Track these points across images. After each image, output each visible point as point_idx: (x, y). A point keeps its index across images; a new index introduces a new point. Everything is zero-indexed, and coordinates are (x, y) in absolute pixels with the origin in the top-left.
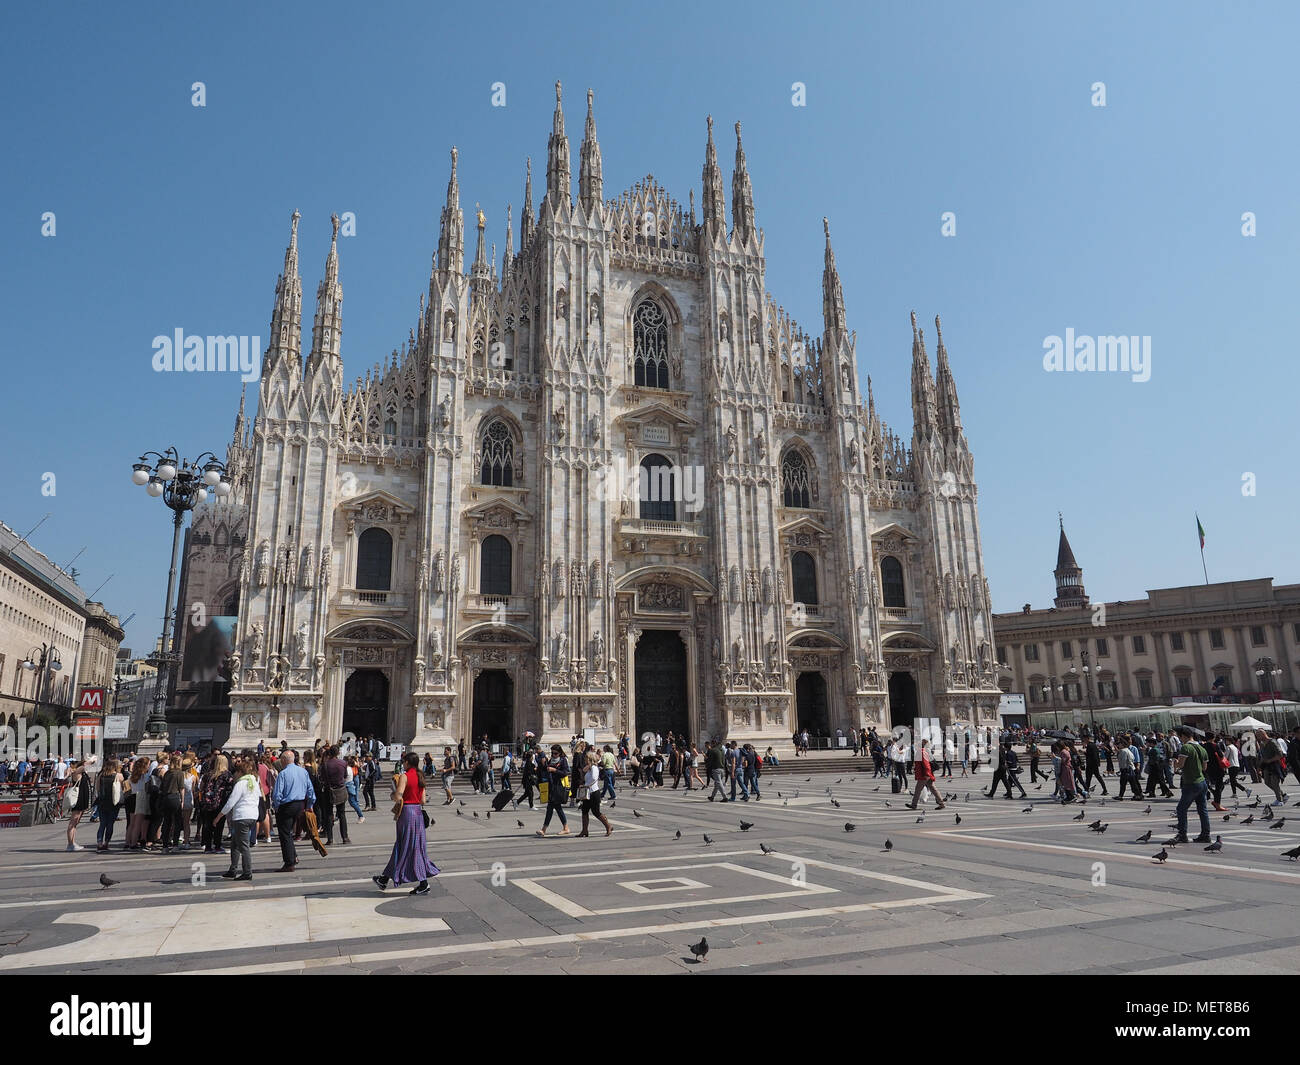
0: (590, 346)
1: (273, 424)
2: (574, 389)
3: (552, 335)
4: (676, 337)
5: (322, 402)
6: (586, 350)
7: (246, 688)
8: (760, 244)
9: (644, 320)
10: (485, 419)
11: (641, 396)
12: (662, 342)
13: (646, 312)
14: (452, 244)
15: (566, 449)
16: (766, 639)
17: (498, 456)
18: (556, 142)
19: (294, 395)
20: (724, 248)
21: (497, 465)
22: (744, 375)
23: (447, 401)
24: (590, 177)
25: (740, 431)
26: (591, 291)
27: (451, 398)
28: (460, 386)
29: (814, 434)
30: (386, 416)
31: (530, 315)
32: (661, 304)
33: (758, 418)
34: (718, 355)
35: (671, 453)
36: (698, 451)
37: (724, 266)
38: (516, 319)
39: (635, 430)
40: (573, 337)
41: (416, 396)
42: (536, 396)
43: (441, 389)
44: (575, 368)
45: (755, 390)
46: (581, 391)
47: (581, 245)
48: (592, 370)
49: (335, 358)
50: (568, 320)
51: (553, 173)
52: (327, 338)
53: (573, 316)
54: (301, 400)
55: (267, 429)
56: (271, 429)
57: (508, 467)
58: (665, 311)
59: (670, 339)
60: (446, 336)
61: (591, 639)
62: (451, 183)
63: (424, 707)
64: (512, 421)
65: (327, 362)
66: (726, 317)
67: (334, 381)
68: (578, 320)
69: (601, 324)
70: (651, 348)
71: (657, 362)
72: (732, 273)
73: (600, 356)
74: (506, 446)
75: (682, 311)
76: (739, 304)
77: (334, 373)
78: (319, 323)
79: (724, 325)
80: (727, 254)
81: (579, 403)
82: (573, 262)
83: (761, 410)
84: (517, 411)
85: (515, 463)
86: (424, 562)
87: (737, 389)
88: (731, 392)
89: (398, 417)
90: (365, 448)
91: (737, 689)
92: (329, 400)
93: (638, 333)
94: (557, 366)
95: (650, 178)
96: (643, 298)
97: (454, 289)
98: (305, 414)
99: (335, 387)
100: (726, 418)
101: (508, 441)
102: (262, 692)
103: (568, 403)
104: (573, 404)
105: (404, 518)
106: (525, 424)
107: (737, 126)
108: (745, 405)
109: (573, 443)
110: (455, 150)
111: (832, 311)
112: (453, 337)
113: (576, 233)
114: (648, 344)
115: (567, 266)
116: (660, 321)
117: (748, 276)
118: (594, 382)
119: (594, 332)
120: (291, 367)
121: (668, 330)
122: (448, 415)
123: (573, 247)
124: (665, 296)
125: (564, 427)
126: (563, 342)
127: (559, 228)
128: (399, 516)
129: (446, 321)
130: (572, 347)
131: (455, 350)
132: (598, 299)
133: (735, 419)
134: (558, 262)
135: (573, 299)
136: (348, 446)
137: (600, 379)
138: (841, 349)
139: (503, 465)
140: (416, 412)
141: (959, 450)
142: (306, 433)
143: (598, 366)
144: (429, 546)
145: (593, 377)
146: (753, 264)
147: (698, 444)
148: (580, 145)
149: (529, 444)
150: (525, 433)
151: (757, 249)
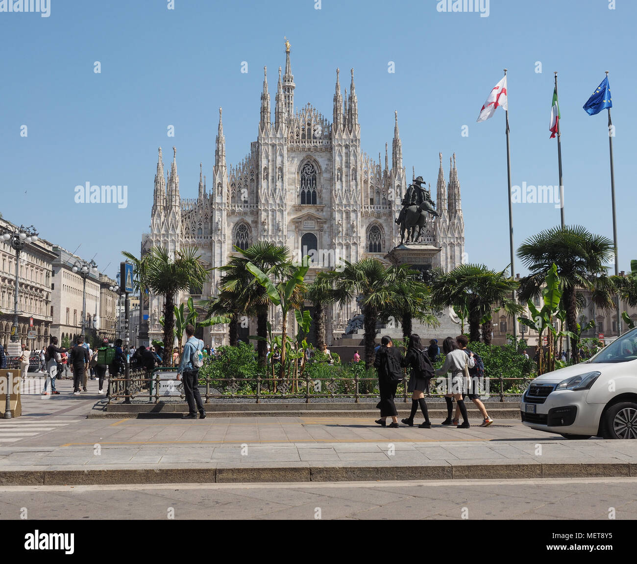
0: (277, 191)
1: (156, 235)
2: (270, 210)
3: (261, 188)
4: (320, 179)
5: (173, 225)
6: (276, 192)
7: (153, 330)
8: (359, 132)
9: (306, 172)
10: (237, 224)
11: (303, 208)
12: (314, 182)
13: (307, 168)
14: (220, 154)
15: (267, 236)
16: (352, 310)
17: (242, 239)
18: (264, 98)
19: (163, 224)
20: (341, 137)
21: (242, 243)
22: (347, 196)
23: (219, 221)
24: (278, 112)
25: (344, 221)
26: (278, 166)
27: (220, 219)
28: (225, 213)
29: (384, 218)
30: (198, 227)
31: (254, 178)
32: (314, 164)
33: (353, 215)
34: (335, 188)
35: (316, 232)
36: (327, 230)
37: (340, 145)
38: (249, 180)
39: (300, 223)
40: (270, 188)
41: (209, 217)
42: (256, 213)
43: (217, 216)
44: (271, 201)
45: (352, 202)
46: (273, 211)
47: (273, 146)
48: (278, 201)
49: (177, 207)
50: (268, 180)
51: (262, 113)
52: (174, 199)
53: (270, 178)
54: (165, 225)
55: (154, 237)
56: (156, 238)
57: (247, 243)
58: (316, 167)
59: (317, 180)
60: (218, 193)
61: (277, 312)
62: (219, 125)
63: (214, 337)
64: (248, 224)
65: (174, 210)
66: (340, 170)
67: (177, 217)
68: (273, 179)
69: (282, 180)
70: (309, 185)
71: (311, 191)
72: (344, 148)
73: (282, 194)
74: (245, 234)
75: (322, 167)
76: (347, 162)
77: (177, 213)
78: (170, 194)
79: (339, 174)
80: (342, 139)
81: (273, 216)
82: (270, 154)
83: (355, 211)
84: (249, 219)
85: (249, 241)
86: (213, 284)
87: (344, 203)
88: (341, 204)
89: (202, 227)
90: (190, 240)
91: (338, 330)
92: (175, 224)
93: (303, 179)
94: (263, 201)
95: (309, 104)
96: (305, 162)
97: (221, 173)
98: (167, 231)
99: (177, 219)
100: (337, 216)
101: (247, 232)
102: (158, 332)
103: (268, 216)
104: (270, 217)
105: (206, 267)
106: (252, 225)
107: (352, 70)
108: (347, 209)
109: (270, 233)
110: (221, 109)
111: (394, 159)
112: (221, 193)
113: (271, 141)
114: (307, 183)
115: (267, 157)
116: (313, 172)
117: (351, 148)
118: (279, 206)
119: (279, 184)
120: (161, 213)
121: (317, 176)
122: (220, 227)
123: (270, 147)
124: (315, 161)
125: (266, 227)
126: (266, 190)
127: (264, 140)
128: (204, 266)
129: (218, 187)
130: (270, 192)
131: (222, 199)
132: (281, 169)
133: (342, 216)
134: (264, 155)
135: (270, 171)
136: (184, 240)
137: (282, 205)
138: (397, 178)
139: (244, 242)
140: (210, 224)
141: (456, 221)
142: (168, 237)
143: (281, 199)
144: (214, 278)
145: (279, 204)
146: (354, 142)
147: (328, 227)
148: (275, 96)
149: (254, 233)
150: (253, 229)
151: (357, 135)
